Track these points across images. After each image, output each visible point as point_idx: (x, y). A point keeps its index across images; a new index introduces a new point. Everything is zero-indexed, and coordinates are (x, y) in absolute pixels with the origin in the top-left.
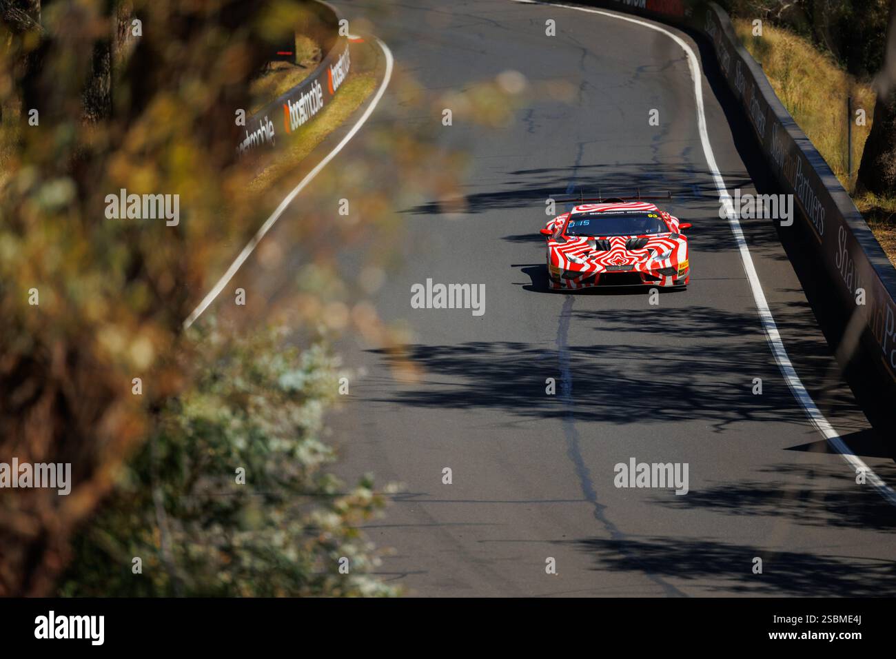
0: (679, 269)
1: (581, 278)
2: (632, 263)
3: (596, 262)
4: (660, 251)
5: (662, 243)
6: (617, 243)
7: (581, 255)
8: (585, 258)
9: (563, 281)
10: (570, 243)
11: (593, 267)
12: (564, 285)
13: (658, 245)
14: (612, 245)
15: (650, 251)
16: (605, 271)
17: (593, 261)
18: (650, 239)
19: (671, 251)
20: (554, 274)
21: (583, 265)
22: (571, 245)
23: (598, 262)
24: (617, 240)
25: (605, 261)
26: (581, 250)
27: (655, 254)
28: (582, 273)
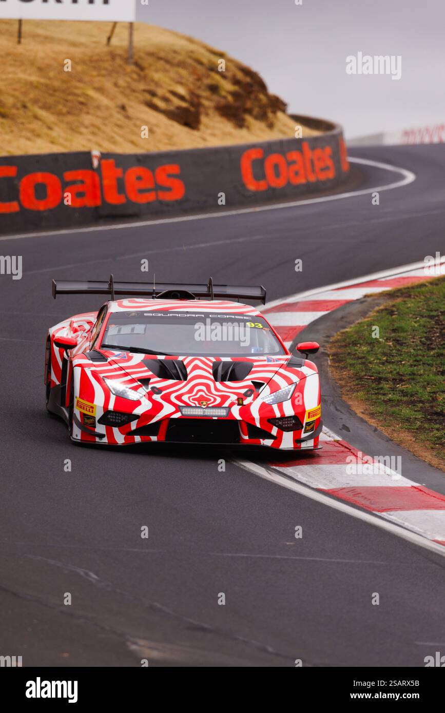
0: (306, 420)
1: (134, 425)
2: (226, 404)
3: (162, 398)
4: (275, 388)
5: (276, 372)
6: (196, 367)
7: (136, 384)
8: (143, 391)
9: (101, 429)
10: (115, 362)
11: (157, 407)
12: (102, 436)
13: (270, 375)
14: (188, 370)
15: (258, 385)
16: (177, 415)
17: (157, 397)
18: (255, 364)
19: (292, 387)
20: (83, 415)
21: (138, 403)
22: (116, 366)
23: (166, 398)
24: (197, 362)
25: (179, 398)
26: (134, 376)
27: (265, 391)
28: (137, 417)
